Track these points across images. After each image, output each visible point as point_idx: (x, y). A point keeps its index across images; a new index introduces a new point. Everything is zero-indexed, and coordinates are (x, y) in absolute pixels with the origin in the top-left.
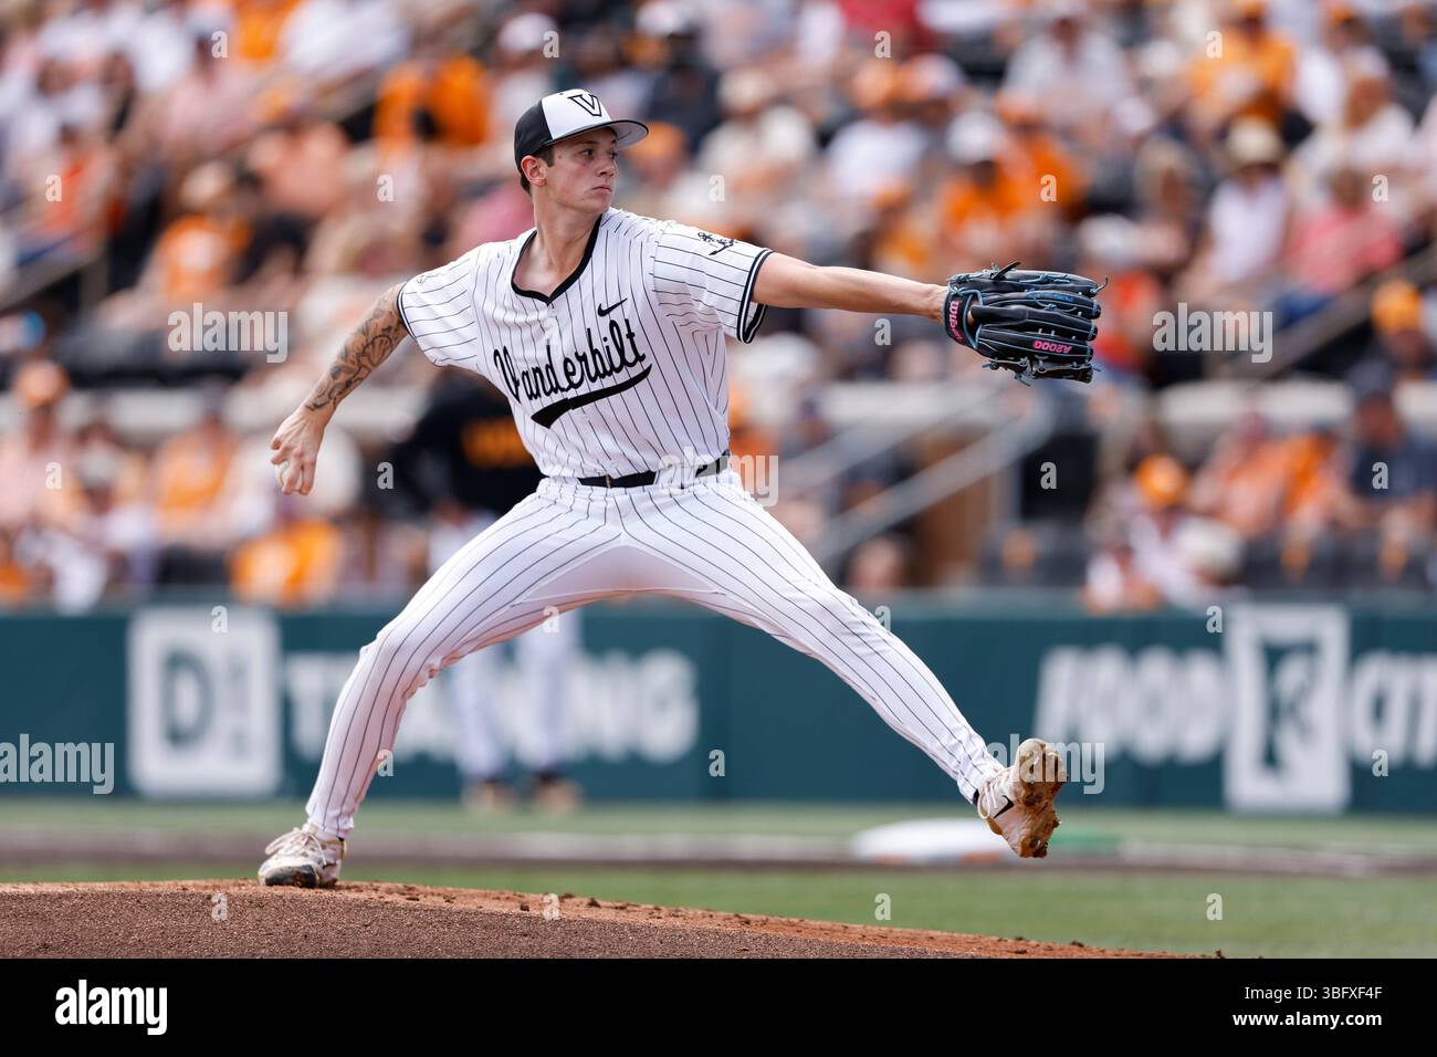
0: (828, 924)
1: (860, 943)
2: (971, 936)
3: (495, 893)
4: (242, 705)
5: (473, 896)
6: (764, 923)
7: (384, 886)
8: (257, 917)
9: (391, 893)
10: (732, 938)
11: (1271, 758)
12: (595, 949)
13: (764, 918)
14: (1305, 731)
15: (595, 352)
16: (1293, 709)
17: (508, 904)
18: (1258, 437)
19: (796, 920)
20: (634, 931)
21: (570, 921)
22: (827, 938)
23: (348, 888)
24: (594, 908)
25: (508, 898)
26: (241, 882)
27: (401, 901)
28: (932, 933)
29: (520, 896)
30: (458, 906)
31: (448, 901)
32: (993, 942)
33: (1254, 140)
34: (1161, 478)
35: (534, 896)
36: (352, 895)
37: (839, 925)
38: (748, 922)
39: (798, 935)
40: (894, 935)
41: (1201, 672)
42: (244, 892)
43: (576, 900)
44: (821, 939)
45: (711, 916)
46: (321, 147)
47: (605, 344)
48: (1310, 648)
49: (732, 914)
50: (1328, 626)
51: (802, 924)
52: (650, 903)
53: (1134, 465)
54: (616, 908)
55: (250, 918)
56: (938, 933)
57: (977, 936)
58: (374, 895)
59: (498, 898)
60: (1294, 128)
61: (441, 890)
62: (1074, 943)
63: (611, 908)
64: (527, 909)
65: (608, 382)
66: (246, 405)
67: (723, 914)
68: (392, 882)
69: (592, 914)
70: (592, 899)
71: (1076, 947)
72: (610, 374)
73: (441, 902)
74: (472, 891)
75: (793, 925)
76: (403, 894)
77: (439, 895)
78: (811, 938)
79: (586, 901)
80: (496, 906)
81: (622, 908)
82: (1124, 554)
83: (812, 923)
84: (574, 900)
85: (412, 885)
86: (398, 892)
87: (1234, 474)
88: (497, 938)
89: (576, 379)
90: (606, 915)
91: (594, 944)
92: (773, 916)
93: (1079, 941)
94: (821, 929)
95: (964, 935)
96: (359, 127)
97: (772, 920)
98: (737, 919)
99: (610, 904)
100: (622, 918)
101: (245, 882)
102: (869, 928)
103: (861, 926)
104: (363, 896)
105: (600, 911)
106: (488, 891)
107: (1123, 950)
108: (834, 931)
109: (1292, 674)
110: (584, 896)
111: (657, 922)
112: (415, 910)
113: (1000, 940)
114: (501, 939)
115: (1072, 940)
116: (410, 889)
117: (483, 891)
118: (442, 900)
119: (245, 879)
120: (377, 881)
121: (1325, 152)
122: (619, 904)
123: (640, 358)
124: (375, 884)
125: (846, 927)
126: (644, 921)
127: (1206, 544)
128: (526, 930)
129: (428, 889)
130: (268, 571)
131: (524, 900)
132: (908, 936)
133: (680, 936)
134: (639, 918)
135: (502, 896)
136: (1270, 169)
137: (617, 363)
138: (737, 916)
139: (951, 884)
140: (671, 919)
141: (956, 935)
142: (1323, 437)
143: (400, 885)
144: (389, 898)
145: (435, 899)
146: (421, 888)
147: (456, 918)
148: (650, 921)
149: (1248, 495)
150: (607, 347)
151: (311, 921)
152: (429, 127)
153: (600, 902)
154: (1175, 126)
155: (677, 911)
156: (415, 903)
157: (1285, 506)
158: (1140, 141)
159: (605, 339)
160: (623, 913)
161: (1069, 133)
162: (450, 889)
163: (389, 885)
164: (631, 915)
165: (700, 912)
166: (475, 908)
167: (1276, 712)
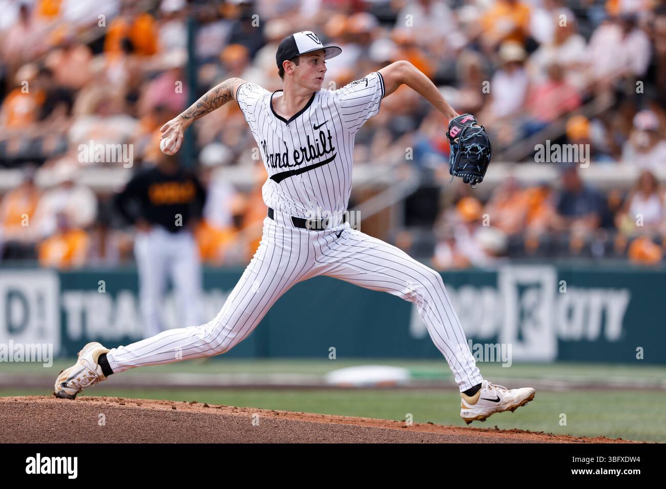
0: (315, 415)
1: (330, 423)
2: (381, 420)
3: (160, 401)
4: (42, 314)
5: (150, 403)
6: (286, 414)
7: (108, 398)
8: (50, 413)
9: (112, 402)
10: (271, 421)
11: (520, 337)
12: (207, 427)
13: (285, 412)
14: (536, 324)
15: (310, 147)
16: (530, 314)
17: (167, 406)
18: (514, 188)
19: (300, 413)
20: (225, 418)
21: (195, 414)
22: (315, 421)
23: (92, 399)
24: (206, 408)
25: (166, 404)
26: (42, 397)
27: (117, 405)
28: (363, 418)
29: (172, 403)
30: (143, 407)
31: (138, 405)
32: (391, 423)
33: (512, 51)
34: (469, 207)
35: (178, 402)
36: (94, 403)
37: (320, 415)
38: (278, 414)
39: (301, 420)
40: (346, 419)
41: (488, 298)
42: (43, 402)
43: (198, 404)
44: (312, 422)
45: (261, 411)
46: (80, 56)
47: (316, 142)
48: (538, 286)
49: (271, 410)
50: (546, 275)
51: (303, 415)
52: (232, 405)
53: (457, 201)
54: (217, 408)
55: (46, 413)
56: (366, 419)
57: (384, 420)
58: (104, 403)
59: (162, 404)
60: (531, 45)
61: (135, 400)
62: (429, 423)
63: (214, 408)
64: (175, 408)
65: (316, 161)
66: (45, 177)
67: (266, 410)
68: (113, 397)
69: (206, 410)
70: (206, 404)
71: (430, 424)
72: (317, 157)
73: (135, 405)
74: (150, 400)
75: (299, 415)
76: (118, 402)
77: (134, 402)
78: (307, 421)
79: (203, 404)
80: (161, 407)
81: (219, 408)
82: (452, 242)
83: (308, 414)
84: (197, 404)
85: (122, 398)
86: (115, 401)
87: (503, 205)
88: (162, 422)
89: (299, 160)
90: (212, 411)
91: (206, 424)
92: (289, 411)
93: (431, 421)
94: (312, 417)
95: (378, 419)
96: (97, 47)
97: (289, 413)
98: (273, 413)
99: (214, 406)
100: (219, 412)
101: (44, 397)
102: (334, 416)
103: (330, 415)
104: (99, 403)
105: (210, 409)
106: (157, 400)
107: (451, 426)
108: (318, 418)
109: (530, 297)
110: (201, 402)
111: (235, 414)
112: (123, 409)
113: (395, 422)
114: (163, 423)
115: (428, 422)
116: (121, 400)
117: (155, 401)
118: (136, 405)
119: (45, 396)
120: (105, 396)
121: (545, 57)
122: (218, 406)
123: (332, 149)
124: (105, 398)
125: (324, 416)
126: (229, 414)
127: (490, 238)
128: (175, 418)
129: (129, 399)
130: (55, 253)
131: (174, 404)
132: (352, 420)
133: (246, 421)
134: (227, 412)
135: (164, 403)
136: (519, 64)
137: (321, 152)
138: (272, 411)
139: (371, 396)
140: (242, 413)
141: (374, 419)
142: (545, 188)
143: (116, 398)
144: (111, 404)
145: (133, 404)
146: (126, 399)
147: (143, 413)
148: (233, 414)
149: (510, 215)
150: (318, 144)
151: (75, 415)
152: (129, 47)
153: (209, 405)
154: (475, 44)
155: (245, 409)
156: (123, 406)
157: (526, 220)
158: (459, 51)
159: (317, 140)
160: (220, 410)
161: (426, 48)
162: (140, 400)
163: (112, 398)
164: (223, 411)
165: (255, 409)
166: (151, 408)
167: (523, 315)
